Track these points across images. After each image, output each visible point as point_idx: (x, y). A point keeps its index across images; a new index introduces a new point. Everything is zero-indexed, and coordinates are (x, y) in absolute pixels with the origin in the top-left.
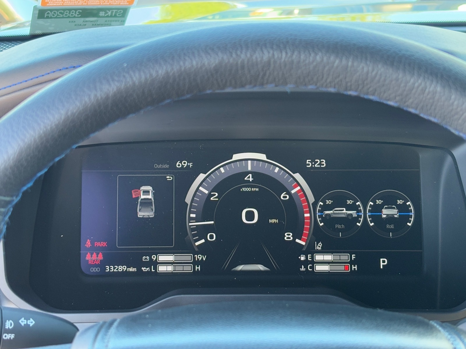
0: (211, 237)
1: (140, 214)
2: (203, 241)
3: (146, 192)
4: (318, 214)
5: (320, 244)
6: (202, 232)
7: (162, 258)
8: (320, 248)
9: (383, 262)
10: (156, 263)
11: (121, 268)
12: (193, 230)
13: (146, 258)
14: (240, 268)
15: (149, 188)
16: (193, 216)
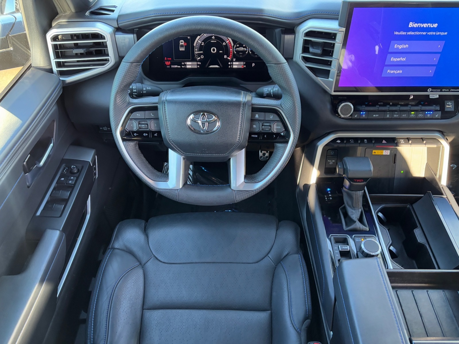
0: (202, 57)
1: (180, 49)
2: (200, 58)
3: (182, 42)
4: (234, 49)
5: (235, 59)
6: (199, 55)
7: (188, 63)
8: (235, 60)
9: (253, 65)
10: (186, 65)
11: (176, 66)
12: (196, 54)
13: (183, 63)
14: (211, 66)
15: (183, 41)
16: (196, 50)
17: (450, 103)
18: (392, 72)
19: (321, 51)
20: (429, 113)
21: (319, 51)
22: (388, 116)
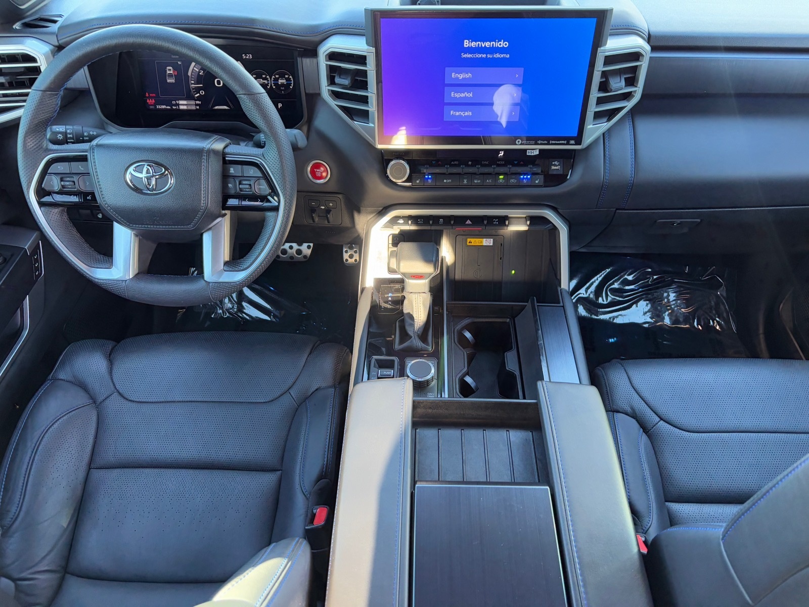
0: (202, 93)
1: (169, 81)
2: (198, 95)
3: (170, 70)
6: (198, 90)
7: (181, 102)
9: (280, 105)
10: (178, 105)
11: (164, 107)
12: (193, 89)
13: (174, 102)
14: (216, 107)
15: (171, 68)
16: (193, 82)
17: (556, 163)
18: (457, 114)
19: (350, 82)
20: (525, 177)
21: (346, 82)
22: (465, 181)
